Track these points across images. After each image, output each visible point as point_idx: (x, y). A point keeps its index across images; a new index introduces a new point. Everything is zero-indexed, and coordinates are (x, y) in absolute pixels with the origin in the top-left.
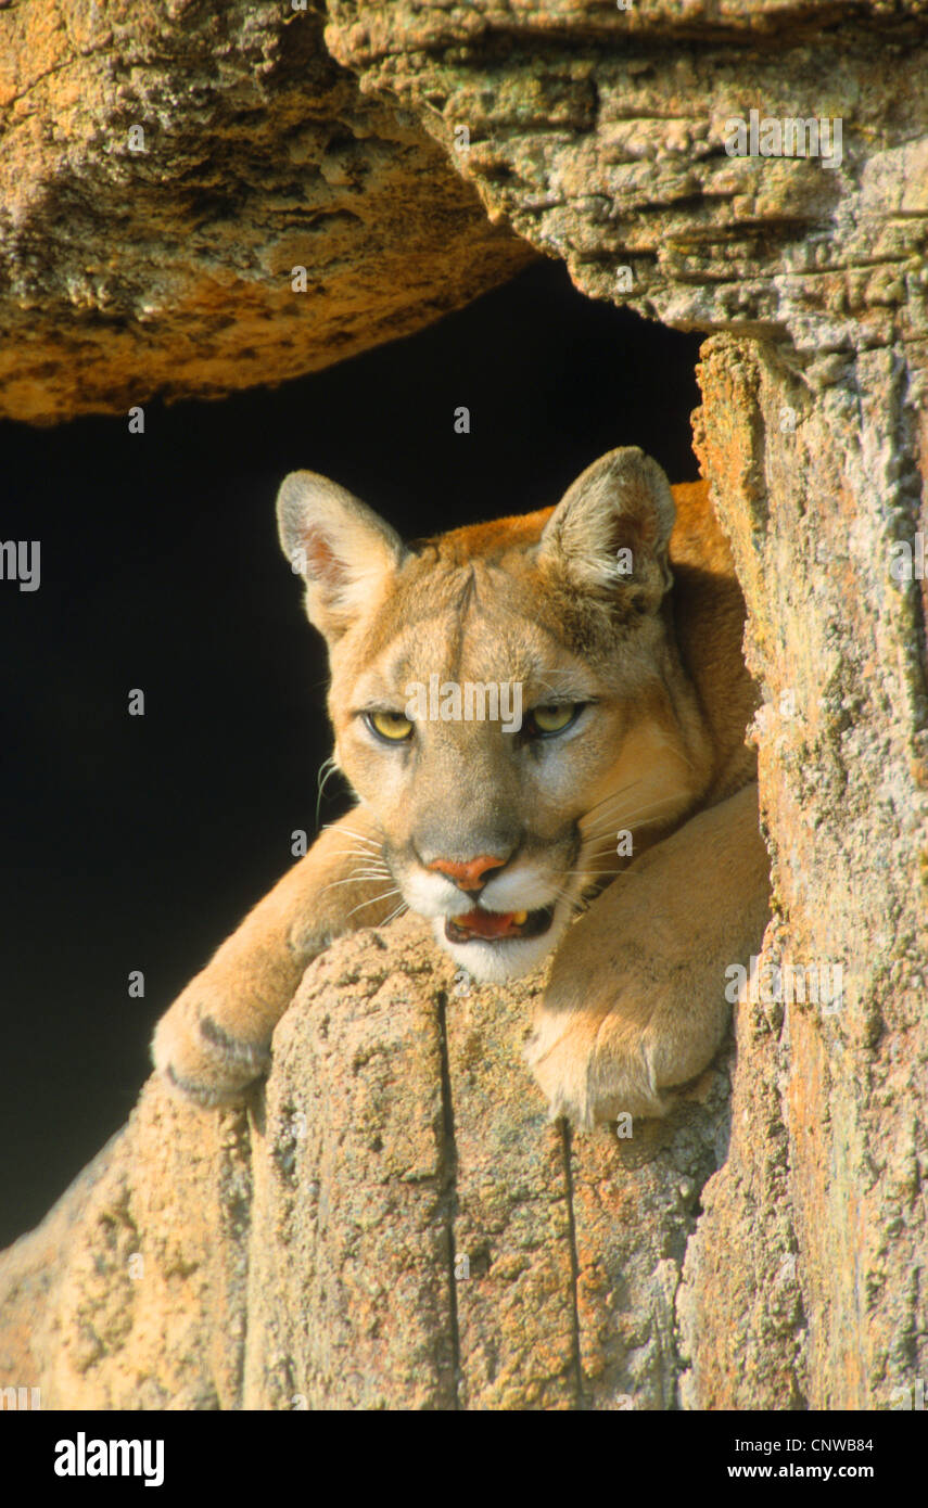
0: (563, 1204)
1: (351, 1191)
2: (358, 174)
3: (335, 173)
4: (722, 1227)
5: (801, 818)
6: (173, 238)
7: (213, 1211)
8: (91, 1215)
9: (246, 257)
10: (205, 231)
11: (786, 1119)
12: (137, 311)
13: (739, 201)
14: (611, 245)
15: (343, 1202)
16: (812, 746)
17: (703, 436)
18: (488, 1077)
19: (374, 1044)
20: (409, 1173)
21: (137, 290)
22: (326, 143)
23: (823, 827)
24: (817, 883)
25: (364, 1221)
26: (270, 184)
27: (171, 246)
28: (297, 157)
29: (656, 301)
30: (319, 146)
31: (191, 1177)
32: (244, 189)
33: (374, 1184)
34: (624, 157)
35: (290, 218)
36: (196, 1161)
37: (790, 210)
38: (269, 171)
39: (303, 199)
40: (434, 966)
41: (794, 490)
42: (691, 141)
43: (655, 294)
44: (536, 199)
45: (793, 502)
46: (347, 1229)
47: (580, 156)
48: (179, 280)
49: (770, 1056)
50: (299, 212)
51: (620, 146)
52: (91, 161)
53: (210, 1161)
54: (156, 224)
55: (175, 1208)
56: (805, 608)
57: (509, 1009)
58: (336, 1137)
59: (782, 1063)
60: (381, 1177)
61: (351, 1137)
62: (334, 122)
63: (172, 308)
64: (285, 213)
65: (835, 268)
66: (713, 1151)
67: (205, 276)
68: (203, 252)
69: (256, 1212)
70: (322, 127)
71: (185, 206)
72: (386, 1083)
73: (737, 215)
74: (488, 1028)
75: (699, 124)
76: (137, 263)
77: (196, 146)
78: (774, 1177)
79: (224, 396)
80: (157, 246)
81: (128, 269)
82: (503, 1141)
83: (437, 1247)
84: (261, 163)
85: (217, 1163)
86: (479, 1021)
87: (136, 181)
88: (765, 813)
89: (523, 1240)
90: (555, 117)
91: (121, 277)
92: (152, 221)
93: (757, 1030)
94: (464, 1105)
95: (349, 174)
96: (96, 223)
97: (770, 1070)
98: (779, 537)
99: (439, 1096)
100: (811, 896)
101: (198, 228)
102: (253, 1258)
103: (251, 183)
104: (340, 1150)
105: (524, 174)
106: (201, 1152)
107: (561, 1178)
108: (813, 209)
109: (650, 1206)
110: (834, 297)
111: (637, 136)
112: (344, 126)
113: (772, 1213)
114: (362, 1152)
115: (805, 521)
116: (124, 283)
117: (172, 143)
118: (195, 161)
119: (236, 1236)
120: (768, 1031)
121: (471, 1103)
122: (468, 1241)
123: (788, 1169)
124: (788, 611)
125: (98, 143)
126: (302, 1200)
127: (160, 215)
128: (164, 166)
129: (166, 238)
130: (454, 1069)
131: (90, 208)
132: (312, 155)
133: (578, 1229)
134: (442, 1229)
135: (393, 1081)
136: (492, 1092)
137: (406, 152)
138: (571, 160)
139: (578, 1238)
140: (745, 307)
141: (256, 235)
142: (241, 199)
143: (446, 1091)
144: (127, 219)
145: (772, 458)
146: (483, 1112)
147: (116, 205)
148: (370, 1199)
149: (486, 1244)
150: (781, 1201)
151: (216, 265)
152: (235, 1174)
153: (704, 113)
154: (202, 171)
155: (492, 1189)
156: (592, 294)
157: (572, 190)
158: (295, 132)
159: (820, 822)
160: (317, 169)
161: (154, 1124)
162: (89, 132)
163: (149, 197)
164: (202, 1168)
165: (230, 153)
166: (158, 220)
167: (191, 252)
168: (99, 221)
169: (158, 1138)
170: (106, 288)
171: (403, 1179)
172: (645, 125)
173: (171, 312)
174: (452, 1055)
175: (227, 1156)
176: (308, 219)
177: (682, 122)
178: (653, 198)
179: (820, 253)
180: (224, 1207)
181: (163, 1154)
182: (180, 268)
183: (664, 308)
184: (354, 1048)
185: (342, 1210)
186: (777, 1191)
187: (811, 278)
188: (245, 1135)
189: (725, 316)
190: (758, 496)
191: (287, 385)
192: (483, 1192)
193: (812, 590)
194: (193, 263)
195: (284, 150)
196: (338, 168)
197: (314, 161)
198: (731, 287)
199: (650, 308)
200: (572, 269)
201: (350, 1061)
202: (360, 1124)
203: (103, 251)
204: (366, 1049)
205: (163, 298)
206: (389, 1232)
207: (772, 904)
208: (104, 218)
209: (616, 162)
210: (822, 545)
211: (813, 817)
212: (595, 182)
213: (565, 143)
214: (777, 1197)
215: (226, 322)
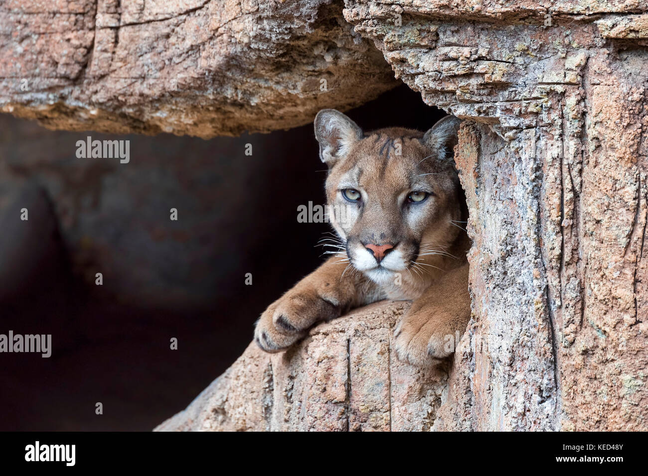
0: (388, 413)
1: (314, 405)
2: (336, 58)
3: (329, 58)
4: (445, 424)
5: (487, 286)
6: (268, 78)
7: (259, 410)
8: (209, 408)
9: (293, 85)
10: (279, 76)
11: (472, 388)
12: (251, 102)
13: (486, 76)
14: (439, 88)
15: (311, 408)
16: (493, 262)
17: (458, 154)
18: (364, 368)
19: (325, 355)
20: (335, 400)
21: (252, 94)
22: (327, 48)
23: (496, 290)
24: (492, 308)
25: (318, 416)
26: (305, 61)
27: (266, 80)
28: (316, 52)
29: (453, 108)
30: (324, 49)
31: (251, 397)
32: (295, 62)
33: (322, 403)
34: (447, 59)
35: (310, 73)
36: (252, 392)
37: (503, 80)
38: (305, 57)
39: (315, 66)
40: (346, 330)
41: (492, 175)
42: (471, 55)
43: (452, 106)
44: (413, 71)
45: (492, 179)
46: (312, 418)
47: (431, 58)
48: (268, 92)
49: (467, 366)
50: (314, 71)
51: (446, 55)
52: (244, 50)
53: (258, 392)
54: (263, 72)
55: (243, 408)
56: (494, 215)
57: (372, 346)
58: (309, 386)
59: (471, 370)
60: (325, 401)
61: (315, 387)
62: (331, 41)
63: (264, 101)
64: (308, 71)
65: (517, 101)
66: (440, 398)
67: (277, 91)
68: (278, 83)
69: (274, 411)
70: (326, 43)
71: (274, 67)
72: (328, 369)
73: (486, 80)
74: (365, 352)
75: (474, 49)
76: (254, 86)
77: (282, 47)
78: (466, 408)
79: (270, 132)
80: (262, 80)
81: (250, 87)
82: (368, 391)
83: (343, 426)
84: (303, 54)
85: (261, 393)
86: (362, 349)
87: (260, 57)
88: (471, 284)
89: (374, 425)
90: (423, 44)
91: (248, 90)
92: (262, 71)
93: (463, 358)
94: (355, 378)
95: (334, 59)
96: (241, 71)
97: (467, 372)
98: (485, 190)
99: (347, 374)
100: (490, 313)
101: (277, 75)
102: (272, 426)
103: (298, 61)
104: (310, 391)
105: (410, 63)
106: (255, 389)
107: (388, 405)
108: (511, 80)
109: (418, 415)
110: (517, 110)
111: (453, 52)
112: (334, 42)
113: (465, 420)
114: (319, 392)
115: (496, 185)
116: (248, 92)
117: (275, 45)
118: (281, 52)
119: (266, 418)
120: (467, 358)
121: (358, 377)
122: (354, 425)
123: (471, 405)
124: (488, 216)
125: (248, 45)
126: (294, 407)
127: (264, 69)
128: (271, 53)
129: (265, 78)
130: (352, 366)
131: (240, 66)
132: (322, 52)
133: (393, 422)
134: (345, 420)
135: (331, 368)
136: (365, 374)
137: (354, 53)
138: (428, 59)
139: (392, 425)
140: (484, 112)
141: (297, 78)
142: (293, 65)
143: (349, 374)
144: (253, 70)
145: (484, 163)
146: (362, 380)
147: (250, 65)
148: (321, 408)
149: (360, 426)
150: (469, 416)
151: (282, 88)
152: (267, 397)
153: (477, 45)
154: (282, 56)
155: (363, 407)
156: (430, 105)
157: (428, 69)
158: (316, 44)
159: (494, 288)
160: (323, 57)
161: (237, 379)
162: (246, 40)
163: (263, 63)
164: (254, 395)
165: (292, 50)
166: (264, 71)
167: (274, 83)
168: (242, 70)
169: (238, 383)
170: (242, 93)
171: (333, 402)
172: (455, 48)
173: (263, 103)
174: (352, 361)
175: (265, 391)
176: (316, 74)
177: (469, 48)
178: (457, 73)
179: (513, 94)
180: (263, 408)
181: (239, 389)
182: (269, 88)
183: (455, 111)
184: (318, 357)
185: (310, 412)
186: (467, 413)
187: (509, 103)
188: (271, 384)
189: (477, 115)
190: (478, 176)
191: (291, 130)
192: (361, 408)
193: (497, 209)
194: (274, 86)
195: (311, 50)
196: (330, 57)
197: (322, 54)
198: (480, 105)
199: (450, 110)
200: (423, 96)
201: (317, 361)
202: (318, 382)
203: (243, 81)
204: (322, 358)
205: (262, 98)
206: (327, 420)
207: (472, 315)
208: (244, 69)
209: (444, 60)
210: (501, 194)
211: (491, 286)
212: (436, 67)
213: (426, 52)
214: (466, 415)
215: (281, 107)
